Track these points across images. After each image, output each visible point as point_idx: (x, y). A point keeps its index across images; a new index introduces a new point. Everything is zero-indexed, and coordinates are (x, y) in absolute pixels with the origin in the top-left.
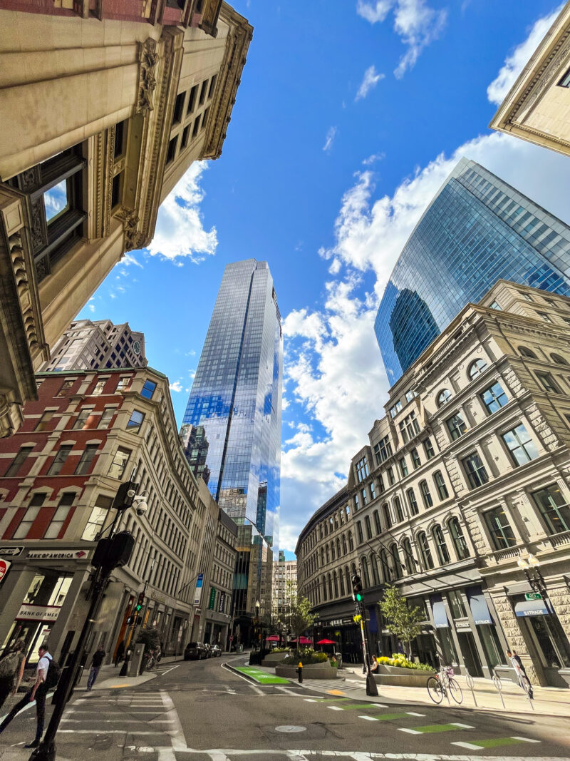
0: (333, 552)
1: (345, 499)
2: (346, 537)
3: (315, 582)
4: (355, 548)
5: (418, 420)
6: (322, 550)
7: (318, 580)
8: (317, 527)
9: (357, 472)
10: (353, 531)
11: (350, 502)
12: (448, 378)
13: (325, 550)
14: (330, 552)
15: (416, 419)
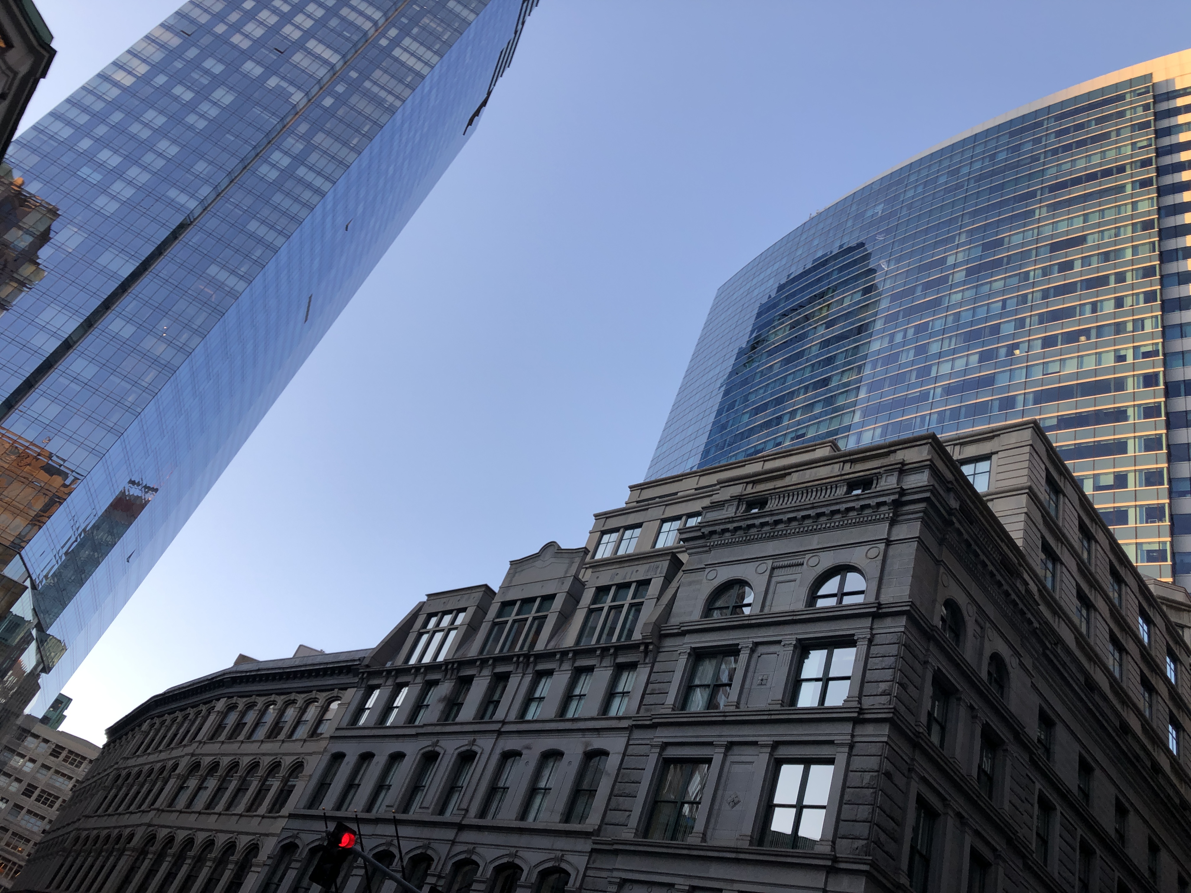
0: (220, 790)
1: (344, 680)
2: (283, 772)
3: (119, 836)
4: (285, 811)
5: (644, 609)
6: (196, 767)
7: (131, 836)
8: (220, 705)
9: (420, 635)
10: (308, 769)
11: (351, 695)
12: (770, 562)
13: (202, 772)
14: (212, 783)
15: (642, 603)
